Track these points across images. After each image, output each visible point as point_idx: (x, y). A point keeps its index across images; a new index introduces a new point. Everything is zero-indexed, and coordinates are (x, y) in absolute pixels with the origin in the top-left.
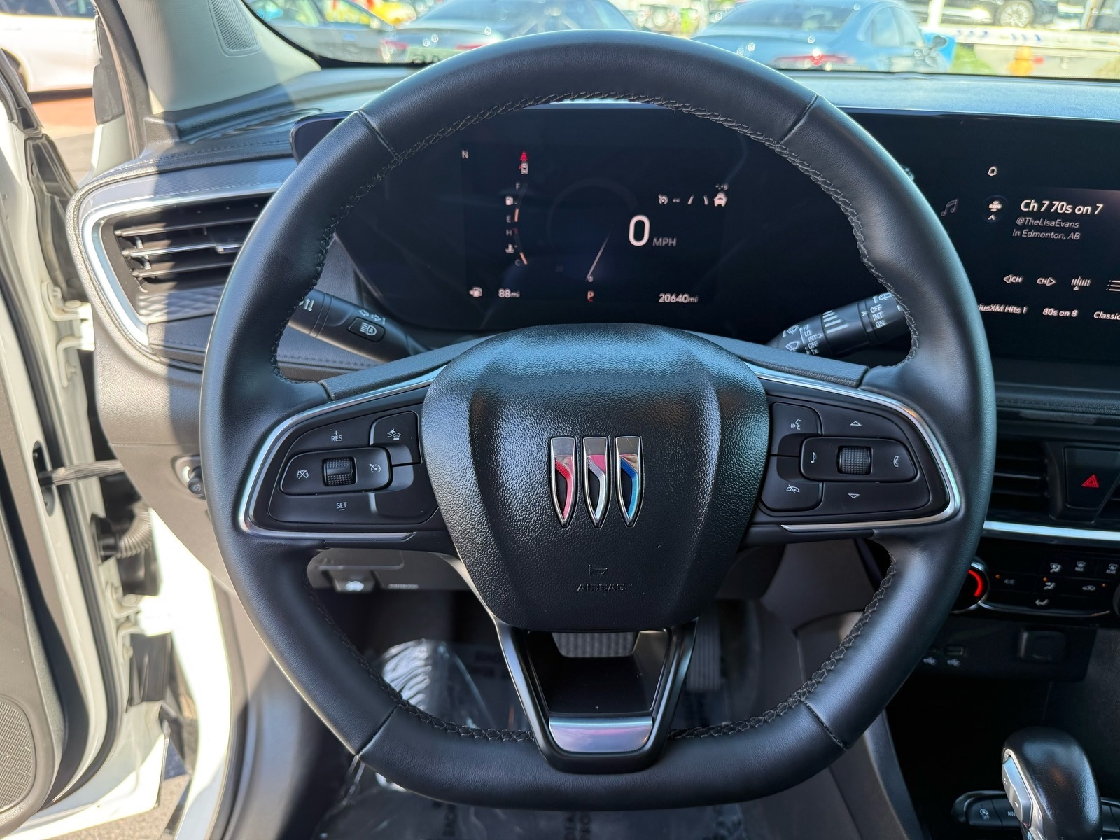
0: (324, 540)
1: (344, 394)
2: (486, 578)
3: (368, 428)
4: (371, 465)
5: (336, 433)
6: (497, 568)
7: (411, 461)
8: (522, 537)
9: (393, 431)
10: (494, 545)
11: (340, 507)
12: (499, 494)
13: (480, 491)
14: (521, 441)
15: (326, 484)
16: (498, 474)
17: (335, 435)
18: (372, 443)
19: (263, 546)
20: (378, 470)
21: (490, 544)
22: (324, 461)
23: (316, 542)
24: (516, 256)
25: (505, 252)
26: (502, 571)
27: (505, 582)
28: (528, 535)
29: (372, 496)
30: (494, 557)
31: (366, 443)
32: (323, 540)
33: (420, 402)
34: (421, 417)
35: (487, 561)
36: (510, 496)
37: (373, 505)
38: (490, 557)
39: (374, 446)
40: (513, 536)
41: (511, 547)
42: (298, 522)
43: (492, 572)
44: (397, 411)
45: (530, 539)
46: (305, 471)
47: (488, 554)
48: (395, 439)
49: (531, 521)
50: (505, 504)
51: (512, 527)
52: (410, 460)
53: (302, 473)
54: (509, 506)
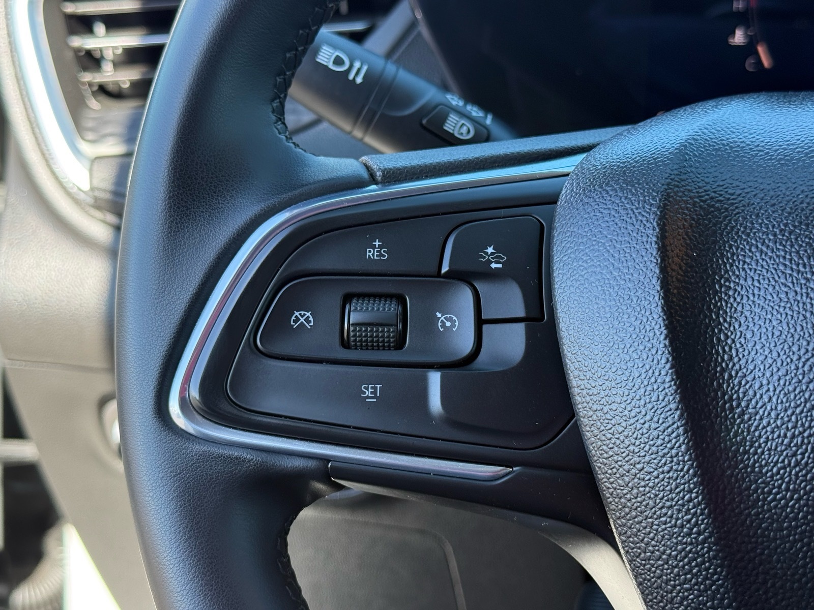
0: (329, 461)
1: (401, 174)
2: (674, 587)
3: (442, 239)
4: (439, 315)
5: (377, 243)
6: (704, 562)
7: (521, 313)
8: (770, 493)
9: (490, 250)
10: (699, 504)
11: (369, 393)
12: (720, 386)
13: (677, 373)
14: (781, 267)
15: (345, 344)
16: (719, 339)
17: (374, 247)
18: (445, 269)
19: (206, 458)
20: (453, 325)
21: (690, 500)
22: (347, 299)
23: (311, 464)
24: (749, 49)
25: (727, 42)
26: (715, 573)
27: (723, 599)
28: (787, 490)
29: (435, 379)
30: (699, 533)
31: (433, 270)
32: (325, 459)
33: (552, 200)
34: (551, 229)
35: (681, 543)
36: (745, 393)
37: (435, 402)
38: (689, 534)
39: (448, 275)
40: (748, 488)
41: (741, 513)
42: (281, 416)
43: (690, 571)
44: (502, 212)
45: (792, 498)
46: (308, 314)
47: (682, 526)
48: (494, 266)
49: (795, 454)
50: (732, 409)
51: (746, 467)
52: (520, 311)
53: (302, 317)
54: (743, 413)
